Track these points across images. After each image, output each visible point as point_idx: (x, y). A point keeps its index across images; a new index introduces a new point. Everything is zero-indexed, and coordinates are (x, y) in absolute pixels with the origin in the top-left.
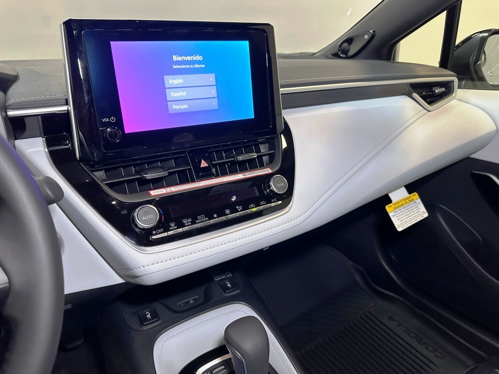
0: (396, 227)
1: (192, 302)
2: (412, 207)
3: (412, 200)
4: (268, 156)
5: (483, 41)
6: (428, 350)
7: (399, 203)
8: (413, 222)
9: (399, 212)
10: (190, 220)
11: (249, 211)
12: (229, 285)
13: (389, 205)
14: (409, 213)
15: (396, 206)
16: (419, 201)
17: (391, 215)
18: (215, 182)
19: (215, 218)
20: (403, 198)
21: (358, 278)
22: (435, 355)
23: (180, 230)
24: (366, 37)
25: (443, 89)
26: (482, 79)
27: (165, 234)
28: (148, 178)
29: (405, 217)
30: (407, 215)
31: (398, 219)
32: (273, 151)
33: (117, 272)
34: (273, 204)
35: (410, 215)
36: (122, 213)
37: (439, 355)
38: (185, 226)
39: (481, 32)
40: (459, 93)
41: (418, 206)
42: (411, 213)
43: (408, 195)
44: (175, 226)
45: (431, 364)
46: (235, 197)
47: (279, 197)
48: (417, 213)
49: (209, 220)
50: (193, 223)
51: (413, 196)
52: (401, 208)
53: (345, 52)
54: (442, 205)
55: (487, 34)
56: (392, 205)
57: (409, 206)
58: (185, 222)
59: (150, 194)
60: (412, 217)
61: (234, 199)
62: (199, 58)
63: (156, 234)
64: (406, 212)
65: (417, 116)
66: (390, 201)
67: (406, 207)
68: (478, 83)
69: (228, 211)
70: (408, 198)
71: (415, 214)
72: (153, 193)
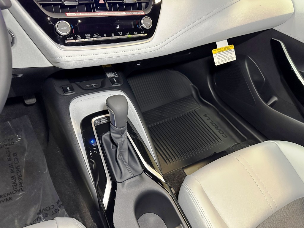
0: (215, 63)
1: (94, 86)
2: (228, 53)
3: (230, 49)
4: (145, 4)
6: (220, 133)
7: (221, 49)
8: (226, 62)
9: (219, 54)
10: (89, 35)
11: (126, 36)
12: (115, 81)
13: (214, 49)
14: (225, 56)
15: (219, 50)
16: (234, 50)
17: (214, 55)
18: (107, 14)
19: (105, 37)
20: (224, 46)
21: (194, 93)
22: (222, 136)
23: (83, 40)
27: (74, 41)
28: (66, 4)
29: (222, 58)
30: (224, 57)
31: (218, 59)
32: (148, 1)
33: (48, 60)
34: (141, 35)
35: (226, 57)
36: (49, 23)
37: (224, 136)
38: (86, 38)
41: (232, 53)
42: (226, 56)
43: (228, 45)
44: (80, 37)
45: (219, 139)
46: (119, 26)
47: (146, 31)
48: (230, 57)
49: (101, 37)
50: (91, 37)
51: (231, 46)
52: (222, 52)
54: (250, 57)
56: (217, 50)
57: (226, 52)
58: (87, 36)
59: (66, 15)
60: (226, 59)
61: (118, 27)
63: (69, 40)
64: (223, 56)
66: (216, 47)
67: (224, 52)
69: (113, 34)
70: (227, 47)
71: (228, 57)
72: (68, 14)
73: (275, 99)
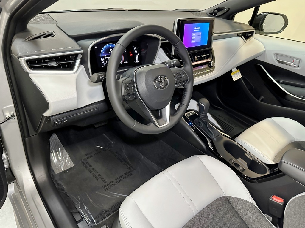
0: (233, 80)
3: (238, 72)
5: (265, 16)
8: (238, 79)
16: (240, 72)
17: (232, 76)
20: (235, 71)
22: (234, 126)
24: (226, 10)
25: (250, 34)
26: (262, 30)
29: (236, 77)
31: (234, 78)
34: (211, 70)
39: (265, 13)
40: (255, 35)
41: (239, 74)
43: (237, 70)
45: (233, 128)
48: (239, 76)
52: (235, 74)
53: (216, 14)
55: (267, 14)
56: (233, 73)
62: (199, 28)
65: (243, 44)
68: (261, 31)
70: (237, 71)
73: (263, 97)
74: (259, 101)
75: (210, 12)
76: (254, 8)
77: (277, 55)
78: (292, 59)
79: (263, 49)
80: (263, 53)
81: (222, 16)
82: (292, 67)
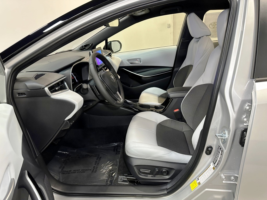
24: (90, 45)
40: (112, 54)
53: (84, 49)
74: (131, 88)
75: (80, 49)
76: (105, 41)
77: (128, 60)
78: (136, 59)
79: (121, 60)
80: (122, 62)
81: (89, 49)
82: (137, 63)
